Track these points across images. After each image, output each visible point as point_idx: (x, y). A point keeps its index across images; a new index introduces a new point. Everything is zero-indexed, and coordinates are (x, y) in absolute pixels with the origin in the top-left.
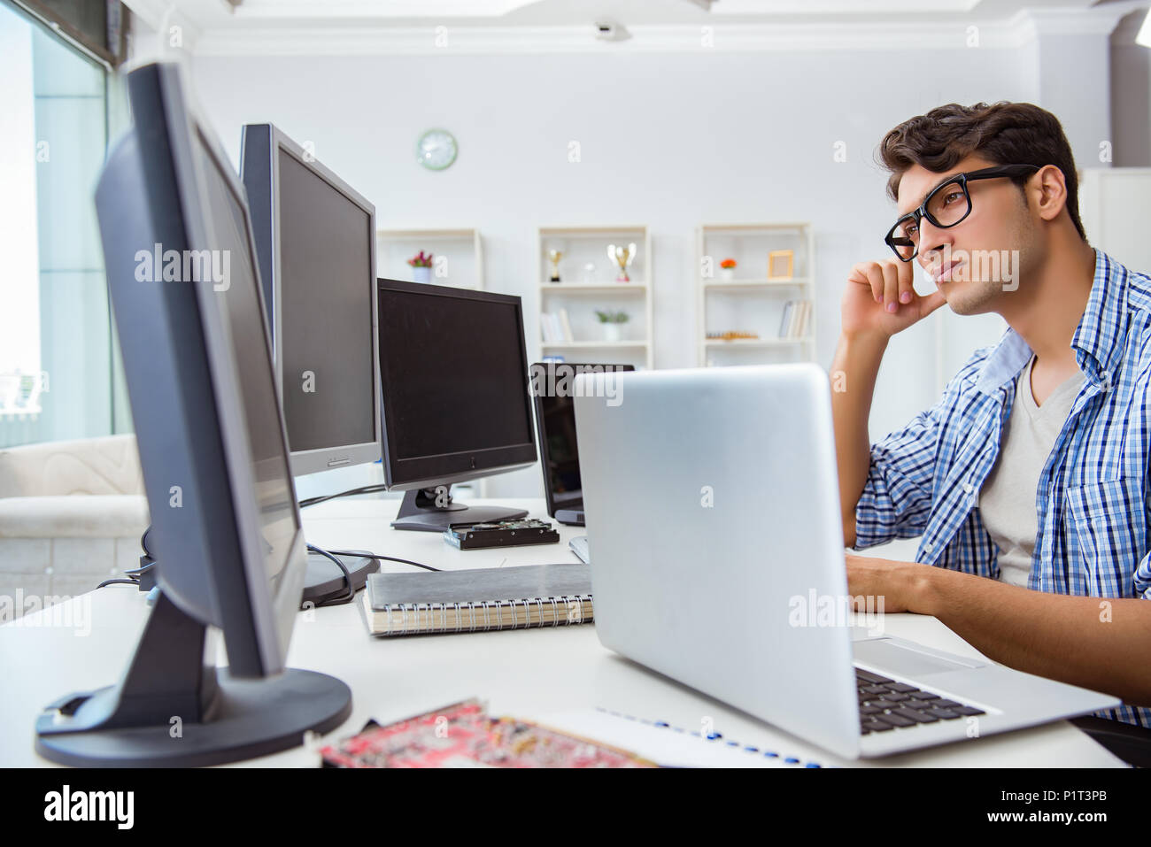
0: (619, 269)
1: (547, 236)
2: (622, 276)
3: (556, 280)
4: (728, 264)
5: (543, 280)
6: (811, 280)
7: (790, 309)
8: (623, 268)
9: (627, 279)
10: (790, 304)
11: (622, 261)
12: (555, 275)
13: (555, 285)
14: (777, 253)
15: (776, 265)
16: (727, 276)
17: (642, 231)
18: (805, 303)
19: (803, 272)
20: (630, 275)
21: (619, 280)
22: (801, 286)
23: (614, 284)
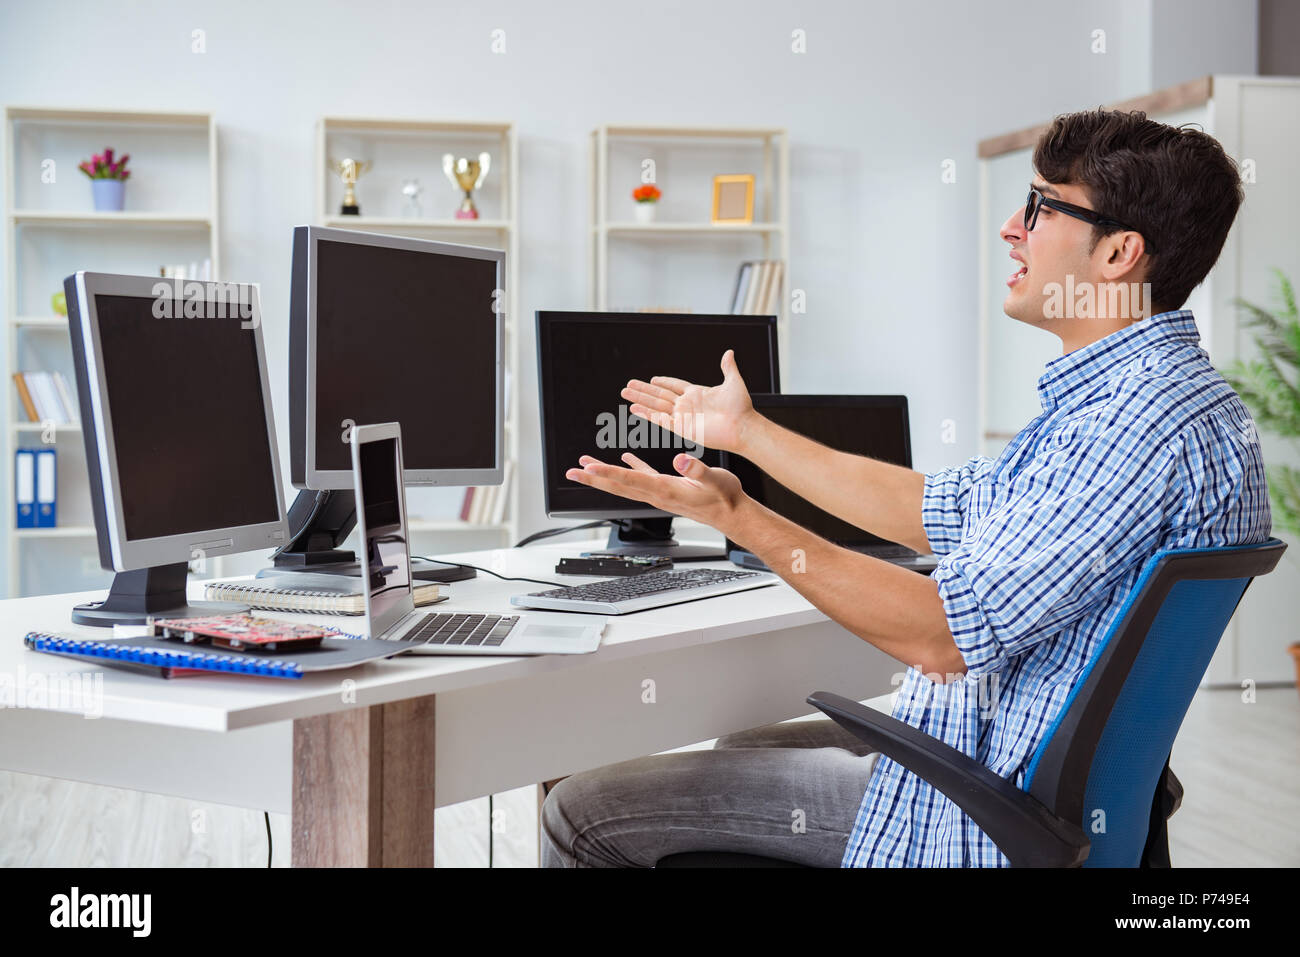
0: (462, 195)
1: (338, 133)
2: (467, 209)
3: (351, 210)
4: (646, 195)
5: (328, 211)
6: (783, 226)
7: (747, 271)
8: (468, 194)
9: (475, 214)
10: (749, 265)
11: (467, 180)
12: (349, 202)
13: (350, 219)
14: (724, 179)
15: (726, 200)
16: (643, 216)
17: (503, 131)
18: (773, 264)
19: (767, 212)
20: (480, 207)
21: (460, 215)
22: (765, 234)
23: (451, 221)
